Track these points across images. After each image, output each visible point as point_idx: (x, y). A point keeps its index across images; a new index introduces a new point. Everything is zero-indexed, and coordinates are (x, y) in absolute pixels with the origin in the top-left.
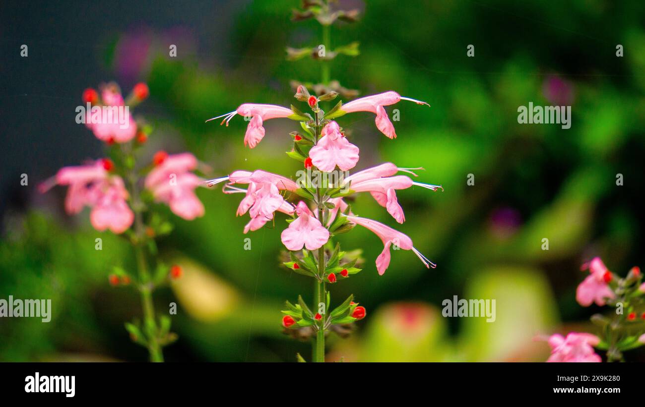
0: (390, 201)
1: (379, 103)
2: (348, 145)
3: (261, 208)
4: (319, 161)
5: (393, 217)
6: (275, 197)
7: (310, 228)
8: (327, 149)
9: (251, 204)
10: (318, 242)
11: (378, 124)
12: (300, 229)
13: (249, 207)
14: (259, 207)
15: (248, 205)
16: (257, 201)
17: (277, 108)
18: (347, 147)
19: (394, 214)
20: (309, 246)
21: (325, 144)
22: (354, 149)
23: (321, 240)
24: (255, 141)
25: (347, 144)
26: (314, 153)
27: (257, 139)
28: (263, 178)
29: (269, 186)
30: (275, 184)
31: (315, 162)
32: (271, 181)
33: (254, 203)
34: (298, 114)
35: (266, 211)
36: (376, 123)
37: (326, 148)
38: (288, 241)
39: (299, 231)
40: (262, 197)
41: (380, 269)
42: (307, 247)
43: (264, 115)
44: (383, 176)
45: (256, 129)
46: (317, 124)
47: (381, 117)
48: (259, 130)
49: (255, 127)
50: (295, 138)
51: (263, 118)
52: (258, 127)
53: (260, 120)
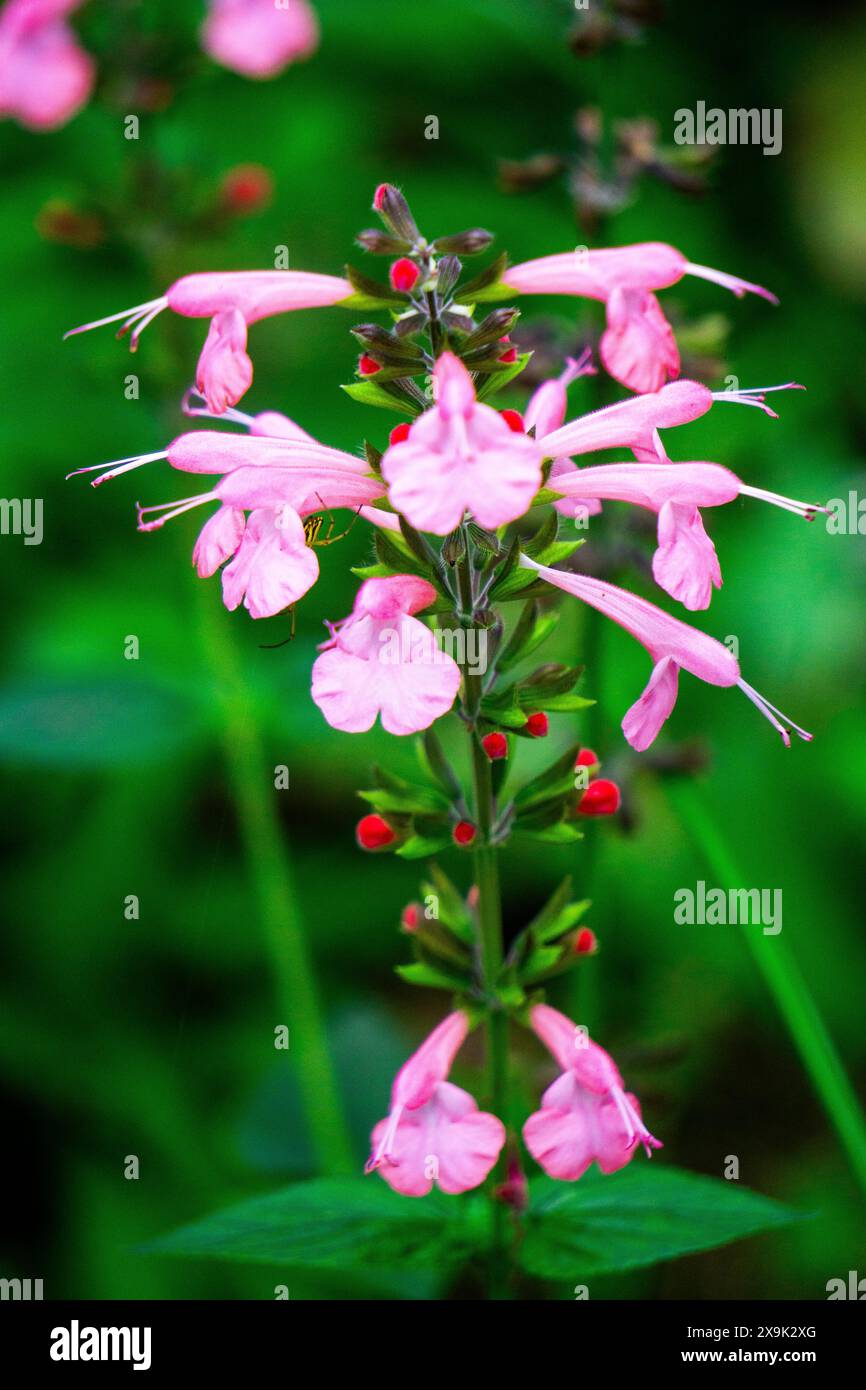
0: (668, 544)
1: (619, 279)
2: (505, 440)
3: (248, 586)
4: (412, 493)
5: (675, 597)
6: (293, 553)
8: (436, 454)
9: (230, 552)
10: (420, 706)
11: (612, 357)
12: (371, 652)
13: (223, 560)
14: (244, 579)
15: (221, 550)
16: (245, 547)
17: (300, 280)
18: (502, 447)
19: (679, 586)
20: (394, 722)
21: (431, 436)
22: (525, 450)
23: (432, 699)
24: (222, 394)
26: (398, 464)
27: (227, 389)
28: (256, 494)
30: (292, 506)
32: (283, 497)
33: (237, 550)
34: (369, 294)
35: (264, 601)
37: (434, 450)
38: (332, 695)
39: (367, 659)
40: (258, 539)
41: (637, 737)
42: (389, 726)
43: (256, 309)
44: (663, 425)
45: (227, 352)
46: (433, 313)
47: (625, 326)
48: (237, 361)
49: (224, 346)
50: (360, 365)
51: (246, 318)
52: (233, 349)
53: (241, 331)
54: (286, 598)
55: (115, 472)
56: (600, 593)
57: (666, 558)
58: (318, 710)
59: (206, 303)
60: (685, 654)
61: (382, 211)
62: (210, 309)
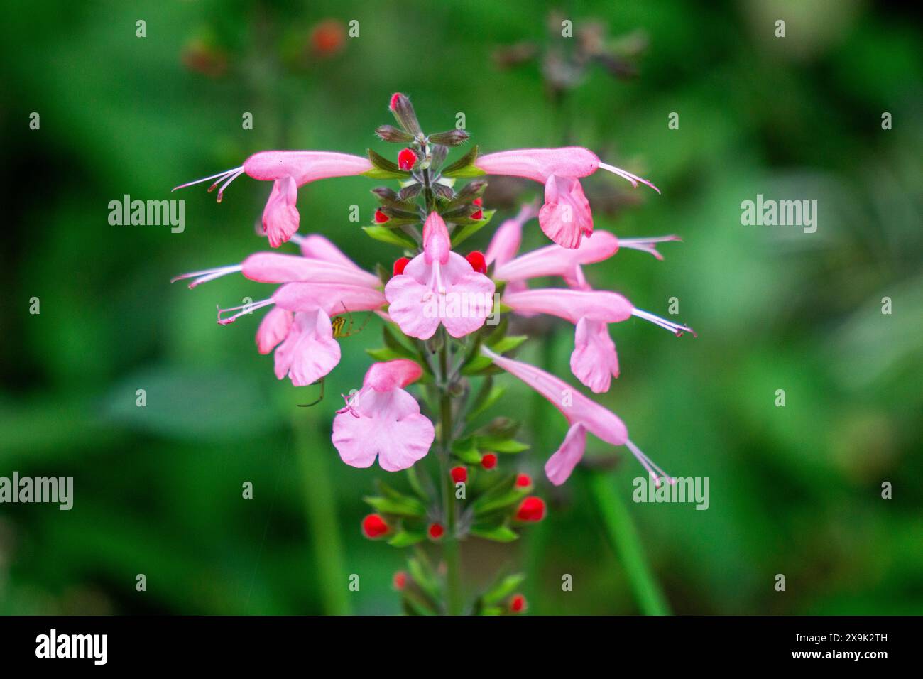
0: (582, 347)
1: (554, 169)
2: (470, 277)
3: (293, 362)
4: (404, 311)
5: (585, 384)
6: (324, 343)
7: (393, 417)
8: (422, 284)
9: (281, 337)
10: (405, 452)
11: (546, 222)
12: (375, 414)
13: (276, 343)
14: (290, 358)
15: (275, 336)
16: (292, 335)
17: (336, 158)
19: (588, 376)
20: (387, 462)
21: (420, 272)
22: (484, 285)
23: (415, 448)
24: (279, 233)
25: (468, 274)
26: (396, 290)
27: (282, 231)
29: (315, 313)
30: (325, 310)
31: (396, 311)
32: (319, 304)
33: (286, 337)
34: (384, 169)
35: (302, 375)
37: (421, 282)
38: (345, 441)
39: (371, 417)
40: (300, 330)
41: (556, 476)
42: (383, 464)
43: (304, 177)
45: (284, 205)
46: (427, 183)
48: (290, 211)
49: (282, 200)
50: (375, 216)
51: (297, 182)
52: (288, 203)
54: (317, 373)
55: (205, 279)
57: (579, 357)
58: (336, 451)
59: (271, 171)
60: (590, 421)
61: (395, 111)
62: (272, 176)
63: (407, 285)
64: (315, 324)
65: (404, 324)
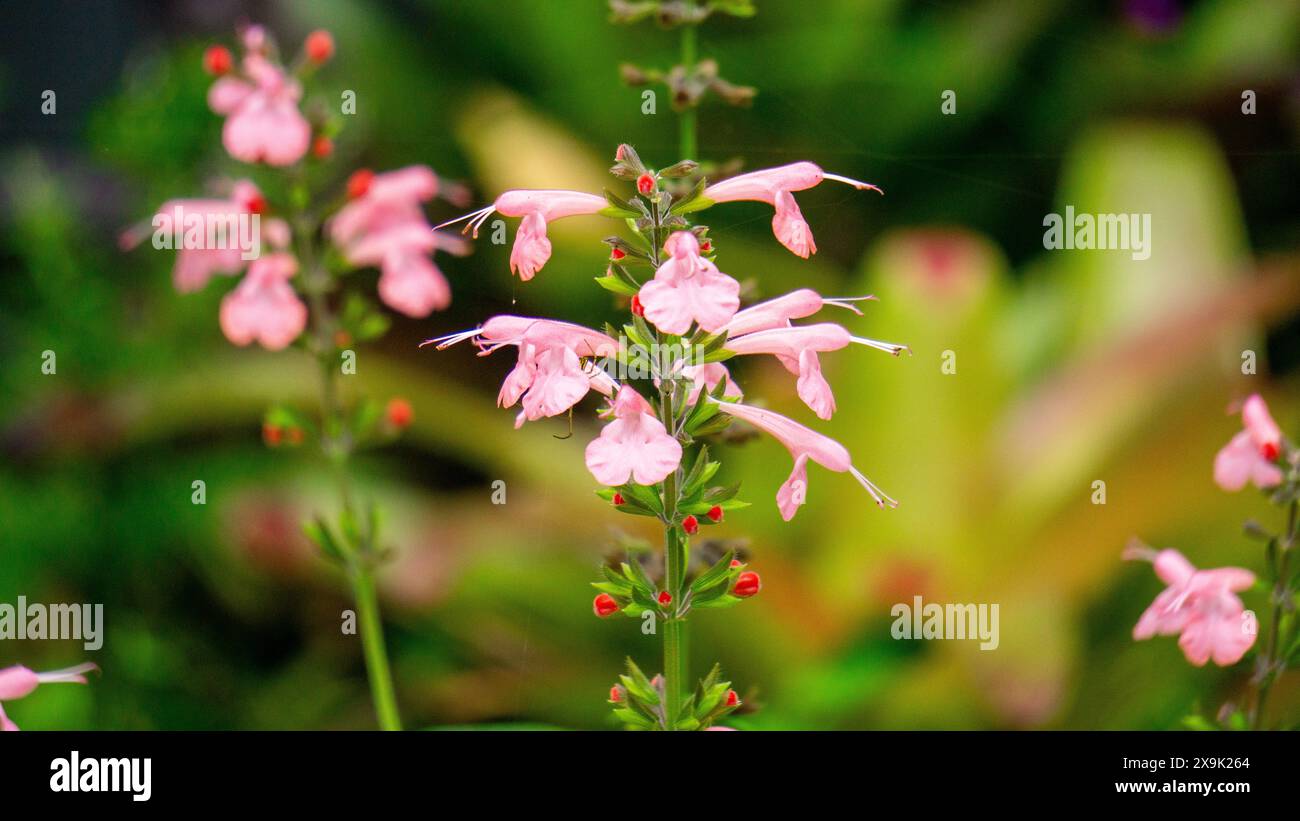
0: (806, 376)
1: (780, 185)
2: (716, 278)
4: (658, 312)
5: (812, 408)
6: (572, 375)
7: (642, 439)
8: (675, 287)
9: (527, 387)
10: (658, 467)
11: (778, 231)
12: (624, 440)
13: (522, 392)
14: (541, 395)
15: (520, 388)
16: (538, 381)
17: (577, 196)
18: (715, 282)
19: (813, 402)
20: (642, 477)
21: (670, 276)
22: (730, 285)
23: (665, 463)
24: (532, 267)
25: (716, 275)
26: (649, 295)
27: (535, 263)
28: (547, 337)
29: (562, 351)
30: (570, 348)
31: (650, 313)
32: (564, 342)
33: (532, 384)
34: (618, 207)
35: (556, 405)
36: (775, 229)
37: (673, 285)
38: (599, 465)
39: (621, 443)
40: (547, 373)
41: (785, 509)
42: (638, 480)
43: (549, 213)
44: (793, 317)
45: (533, 241)
46: (657, 223)
47: (785, 214)
48: (540, 243)
49: (531, 237)
50: (613, 254)
51: (546, 218)
52: (537, 237)
53: (542, 224)
55: (450, 342)
56: (760, 415)
57: (804, 385)
58: (591, 475)
59: (520, 208)
60: (817, 451)
62: (522, 212)
63: (660, 289)
64: (562, 364)
65: (659, 324)
